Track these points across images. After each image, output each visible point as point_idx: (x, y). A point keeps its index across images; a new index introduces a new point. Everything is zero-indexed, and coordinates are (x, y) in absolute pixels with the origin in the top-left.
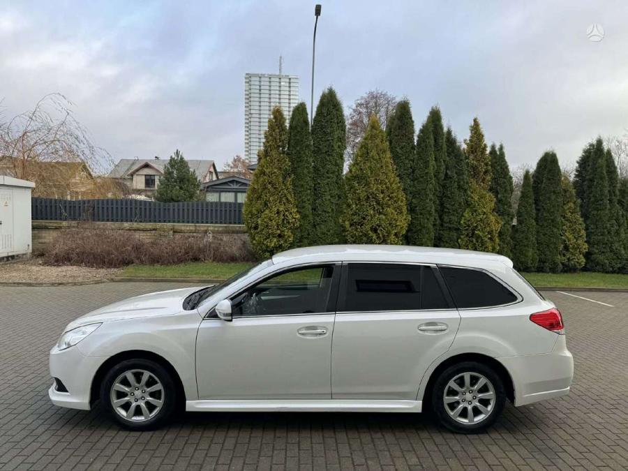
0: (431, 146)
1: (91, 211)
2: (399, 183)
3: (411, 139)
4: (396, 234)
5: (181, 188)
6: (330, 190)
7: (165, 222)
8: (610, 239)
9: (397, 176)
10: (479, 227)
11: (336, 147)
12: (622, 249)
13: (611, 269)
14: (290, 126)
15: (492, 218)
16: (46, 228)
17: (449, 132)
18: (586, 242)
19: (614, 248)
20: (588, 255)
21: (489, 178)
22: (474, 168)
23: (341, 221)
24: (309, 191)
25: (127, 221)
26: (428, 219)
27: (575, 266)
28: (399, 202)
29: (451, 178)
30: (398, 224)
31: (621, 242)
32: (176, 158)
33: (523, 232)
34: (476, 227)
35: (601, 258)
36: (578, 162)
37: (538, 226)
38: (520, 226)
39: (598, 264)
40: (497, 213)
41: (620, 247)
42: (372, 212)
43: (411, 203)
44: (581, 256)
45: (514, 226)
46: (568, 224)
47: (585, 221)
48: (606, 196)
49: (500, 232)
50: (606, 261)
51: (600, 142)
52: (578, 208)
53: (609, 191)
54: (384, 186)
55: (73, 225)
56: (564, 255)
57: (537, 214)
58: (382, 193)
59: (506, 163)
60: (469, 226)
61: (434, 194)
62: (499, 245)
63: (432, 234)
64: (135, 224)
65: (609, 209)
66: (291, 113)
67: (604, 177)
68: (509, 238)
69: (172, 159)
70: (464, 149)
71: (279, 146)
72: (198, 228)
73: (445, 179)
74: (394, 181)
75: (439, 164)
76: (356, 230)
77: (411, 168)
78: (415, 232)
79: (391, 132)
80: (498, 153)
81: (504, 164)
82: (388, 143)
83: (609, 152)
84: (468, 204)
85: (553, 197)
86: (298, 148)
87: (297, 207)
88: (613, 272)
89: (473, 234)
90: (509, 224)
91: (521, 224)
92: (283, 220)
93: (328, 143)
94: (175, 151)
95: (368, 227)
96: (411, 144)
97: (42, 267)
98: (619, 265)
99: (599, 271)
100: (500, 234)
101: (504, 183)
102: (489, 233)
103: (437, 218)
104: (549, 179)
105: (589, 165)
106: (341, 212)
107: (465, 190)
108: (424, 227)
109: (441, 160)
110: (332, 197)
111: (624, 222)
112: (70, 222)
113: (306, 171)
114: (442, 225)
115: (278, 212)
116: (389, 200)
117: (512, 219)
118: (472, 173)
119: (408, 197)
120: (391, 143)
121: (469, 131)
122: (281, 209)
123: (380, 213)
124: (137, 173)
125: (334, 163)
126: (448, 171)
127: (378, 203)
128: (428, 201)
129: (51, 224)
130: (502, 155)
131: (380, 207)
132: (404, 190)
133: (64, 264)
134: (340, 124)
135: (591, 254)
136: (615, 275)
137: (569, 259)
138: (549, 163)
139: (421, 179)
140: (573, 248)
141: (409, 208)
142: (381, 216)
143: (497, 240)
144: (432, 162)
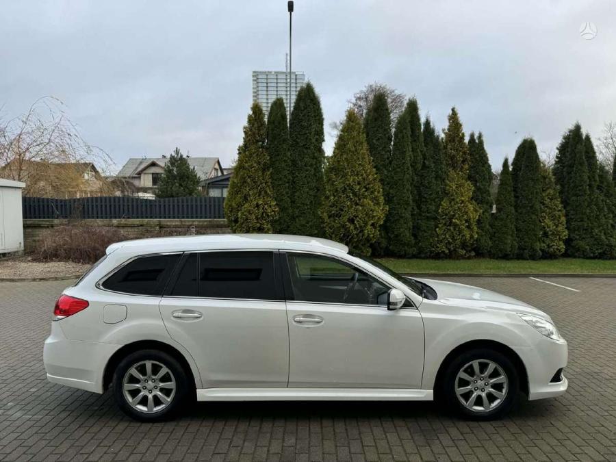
0: (407, 137)
1: (81, 209)
2: (376, 174)
3: (387, 130)
4: (373, 225)
5: (181, 185)
6: (308, 183)
7: (151, 217)
8: (590, 225)
9: (374, 167)
10: (457, 216)
11: (314, 141)
12: (603, 234)
13: (592, 255)
14: (268, 121)
15: (471, 207)
16: (39, 226)
17: (427, 123)
18: (566, 228)
19: (594, 234)
20: (568, 242)
21: (466, 166)
22: (453, 158)
23: (319, 213)
24: (287, 184)
25: (115, 218)
26: (406, 209)
27: (555, 252)
28: (376, 193)
29: (428, 167)
30: (375, 214)
31: (601, 228)
32: (176, 156)
33: (502, 220)
34: (454, 215)
35: (581, 243)
36: (557, 149)
37: (517, 214)
38: (499, 214)
39: (578, 250)
40: (476, 201)
41: (601, 232)
42: (349, 203)
43: (389, 193)
44: (561, 243)
45: (493, 214)
46: (548, 211)
47: (565, 208)
48: (585, 182)
49: (479, 220)
50: (587, 247)
51: (578, 128)
52: (558, 194)
53: (589, 177)
54: (360, 178)
55: (64, 222)
56: (544, 242)
57: (516, 202)
58: (359, 184)
59: (485, 151)
60: (446, 215)
61: (412, 184)
62: (477, 233)
63: (410, 224)
64: (123, 220)
65: (589, 195)
66: (269, 109)
67: (584, 163)
68: (488, 226)
69: (172, 157)
70: (442, 139)
71: (258, 141)
72: (183, 223)
73: (422, 169)
74: (370, 172)
75: (416, 154)
76: (334, 222)
77: (388, 159)
78: (394, 222)
79: (368, 124)
80: (477, 141)
81: (483, 153)
82: (365, 135)
83: (588, 138)
84: (446, 193)
85: (531, 183)
86: (276, 143)
87: (276, 200)
88: (594, 258)
89: (451, 222)
90: (488, 212)
91: (500, 212)
92: (263, 213)
93: (306, 136)
94: (175, 149)
95: (345, 219)
96: (387, 136)
97: (30, 264)
98: (600, 251)
99: (579, 257)
100: (479, 222)
101: (483, 171)
102: (466, 221)
103: (415, 208)
104: (528, 166)
105: (568, 152)
106: (320, 204)
107: (444, 180)
108: (402, 217)
109: (418, 150)
110: (310, 189)
111: (603, 207)
112: (62, 220)
113: (283, 165)
114: (420, 215)
115: (258, 206)
116: (366, 191)
117: (491, 207)
118: (450, 162)
119: (386, 187)
120: (367, 136)
121: (447, 121)
122: (260, 202)
123: (357, 204)
124: (145, 172)
125: (312, 155)
126: (426, 161)
127: (355, 194)
128: (405, 191)
129: (44, 223)
130: (481, 142)
131: (357, 199)
132: (381, 180)
133: (52, 260)
134: (317, 118)
135: (572, 240)
136: (596, 261)
137: (548, 246)
138: (527, 150)
139: (399, 170)
140: (553, 234)
141: (387, 199)
142: (358, 207)
143: (475, 229)
144: (409, 153)
